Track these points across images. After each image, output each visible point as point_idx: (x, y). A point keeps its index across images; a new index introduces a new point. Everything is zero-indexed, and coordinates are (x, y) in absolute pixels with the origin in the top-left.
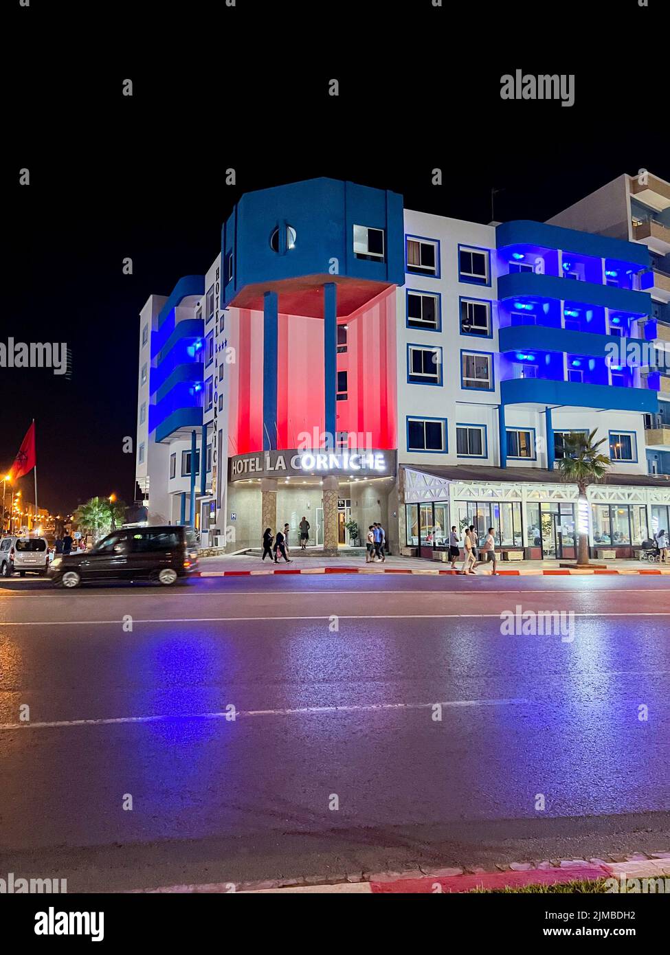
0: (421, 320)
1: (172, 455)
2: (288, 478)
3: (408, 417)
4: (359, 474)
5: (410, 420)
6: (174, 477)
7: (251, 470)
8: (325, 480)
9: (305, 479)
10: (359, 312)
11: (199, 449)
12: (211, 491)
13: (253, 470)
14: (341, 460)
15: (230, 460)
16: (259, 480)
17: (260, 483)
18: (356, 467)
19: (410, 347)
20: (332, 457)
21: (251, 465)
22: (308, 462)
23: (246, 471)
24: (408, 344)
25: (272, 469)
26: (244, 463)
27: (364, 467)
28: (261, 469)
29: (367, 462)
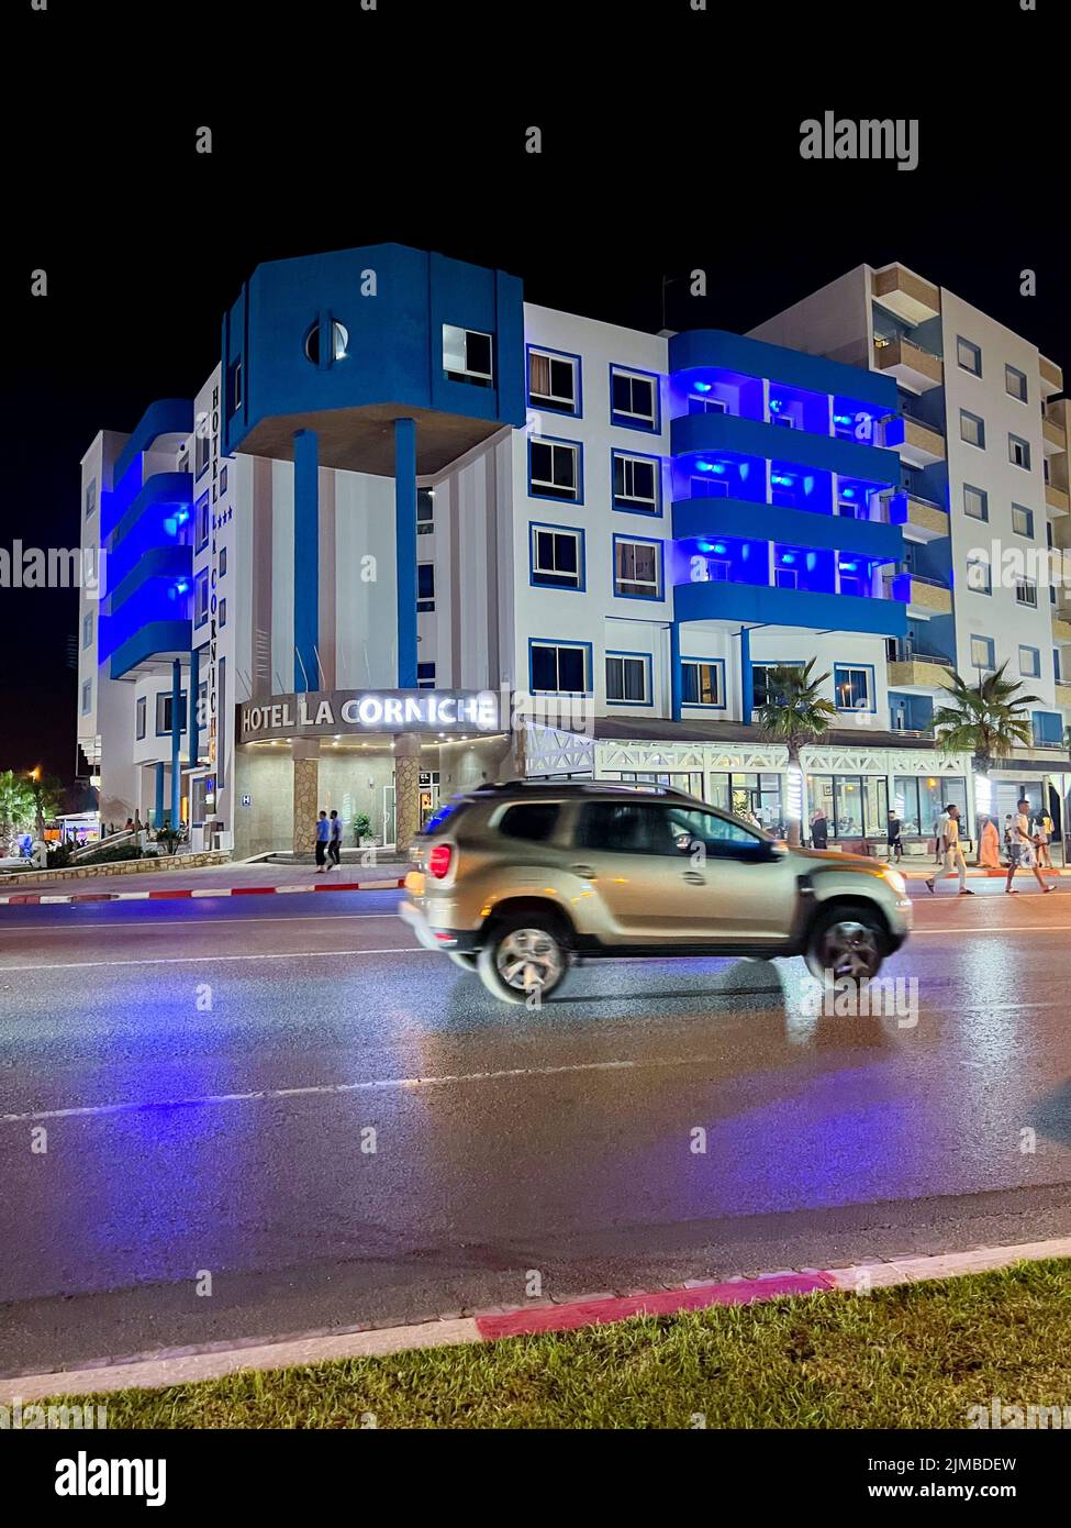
0: (551, 485)
1: (139, 701)
2: (337, 737)
3: (531, 640)
4: (454, 731)
5: (534, 644)
6: (144, 737)
7: (274, 724)
8: (400, 740)
9: (365, 739)
10: (454, 468)
11: (186, 691)
12: (207, 760)
13: (279, 724)
14: (425, 711)
15: (238, 708)
16: (289, 740)
17: (290, 746)
18: (448, 720)
19: (534, 527)
20: (410, 702)
21: (275, 716)
22: (371, 711)
23: (266, 726)
24: (531, 523)
25: (311, 722)
26: (262, 713)
27: (461, 719)
28: (291, 723)
29: (467, 710)
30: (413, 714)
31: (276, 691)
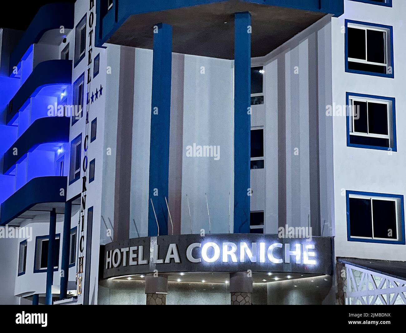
0: (365, 62)
1: (21, 243)
2: (182, 274)
3: (348, 192)
4: (280, 271)
5: (351, 196)
6: (24, 273)
7: (131, 263)
8: (234, 278)
9: (205, 277)
10: (281, 51)
11: (59, 235)
12: (74, 293)
13: (135, 263)
14: (256, 252)
15: (103, 249)
16: (142, 276)
17: (142, 281)
18: (276, 261)
19: (350, 97)
20: (244, 245)
21: (132, 256)
22: (211, 252)
23: (124, 264)
24: (348, 94)
25: (161, 261)
26: (122, 253)
27: (287, 261)
28: (145, 262)
29: (294, 253)
30: (246, 255)
31: (132, 235)
